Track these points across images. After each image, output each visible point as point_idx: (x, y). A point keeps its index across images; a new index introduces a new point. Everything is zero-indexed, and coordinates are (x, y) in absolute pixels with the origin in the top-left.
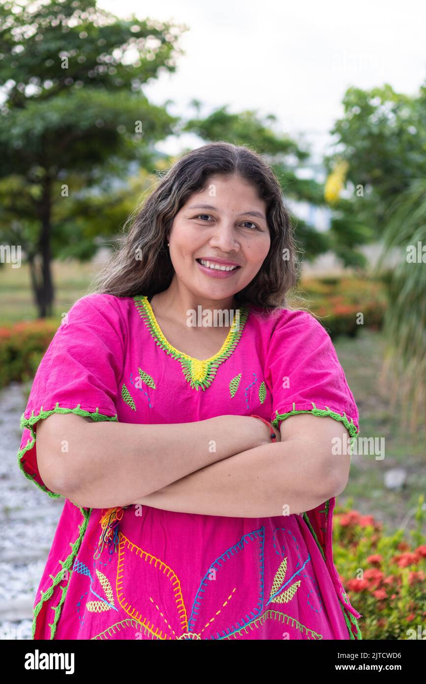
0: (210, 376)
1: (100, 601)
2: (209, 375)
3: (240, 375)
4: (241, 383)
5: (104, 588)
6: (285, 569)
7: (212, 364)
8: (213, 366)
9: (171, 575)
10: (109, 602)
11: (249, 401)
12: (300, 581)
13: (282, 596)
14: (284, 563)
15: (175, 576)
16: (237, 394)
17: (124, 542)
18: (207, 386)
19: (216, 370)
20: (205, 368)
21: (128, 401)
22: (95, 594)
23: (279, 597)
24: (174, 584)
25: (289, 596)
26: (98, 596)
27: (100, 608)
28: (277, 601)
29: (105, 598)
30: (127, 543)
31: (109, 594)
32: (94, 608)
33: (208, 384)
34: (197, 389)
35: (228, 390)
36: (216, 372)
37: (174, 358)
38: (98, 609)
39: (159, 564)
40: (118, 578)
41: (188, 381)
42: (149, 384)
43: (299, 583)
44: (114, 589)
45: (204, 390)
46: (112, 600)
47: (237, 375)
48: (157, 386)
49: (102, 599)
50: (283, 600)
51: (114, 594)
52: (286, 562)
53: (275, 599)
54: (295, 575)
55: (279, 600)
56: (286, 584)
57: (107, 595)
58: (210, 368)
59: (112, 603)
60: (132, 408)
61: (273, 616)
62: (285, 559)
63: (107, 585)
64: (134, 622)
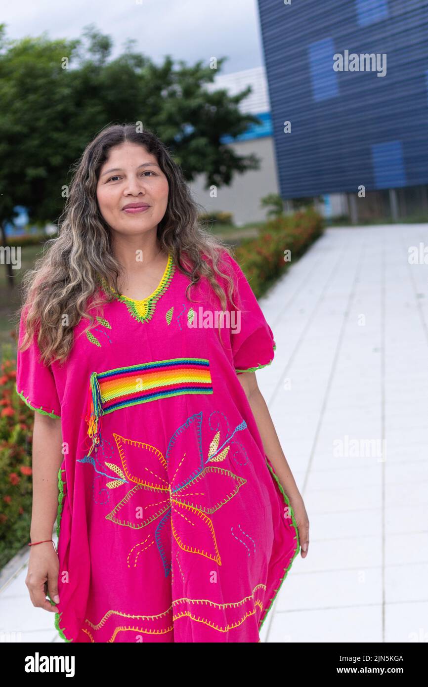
0: (151, 311)
1: (115, 480)
2: (150, 309)
3: (173, 308)
4: (174, 314)
5: (115, 471)
6: (218, 439)
7: (151, 300)
8: (153, 302)
9: (155, 450)
10: (122, 479)
11: (181, 326)
12: (229, 446)
13: (218, 457)
14: (217, 436)
15: (157, 450)
16: (172, 322)
17: (119, 439)
18: (150, 319)
19: (155, 305)
20: (146, 305)
21: (94, 341)
22: (110, 477)
23: (215, 458)
24: (158, 456)
25: (223, 456)
26: (113, 478)
27: (117, 485)
28: (215, 460)
29: (119, 477)
30: (121, 439)
31: (120, 473)
32: (113, 485)
33: (150, 317)
34: (143, 323)
35: (165, 320)
36: (155, 307)
37: (120, 301)
38: (116, 485)
39: (145, 446)
40: (123, 462)
41: (133, 317)
42: (106, 326)
43: (228, 448)
44: (122, 469)
45: (148, 322)
46: (124, 476)
47: (170, 308)
48: (112, 327)
49: (117, 478)
50: (219, 459)
51: (124, 472)
52: (219, 434)
53: (213, 459)
54: (225, 443)
55: (216, 460)
56: (220, 449)
57: (119, 475)
58: (151, 304)
59: (124, 479)
60: (98, 345)
61: (214, 471)
62: (218, 432)
63: (118, 469)
64: (139, 486)
